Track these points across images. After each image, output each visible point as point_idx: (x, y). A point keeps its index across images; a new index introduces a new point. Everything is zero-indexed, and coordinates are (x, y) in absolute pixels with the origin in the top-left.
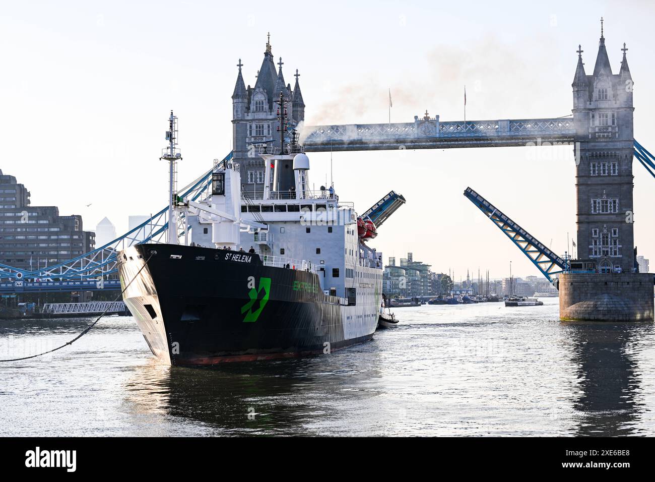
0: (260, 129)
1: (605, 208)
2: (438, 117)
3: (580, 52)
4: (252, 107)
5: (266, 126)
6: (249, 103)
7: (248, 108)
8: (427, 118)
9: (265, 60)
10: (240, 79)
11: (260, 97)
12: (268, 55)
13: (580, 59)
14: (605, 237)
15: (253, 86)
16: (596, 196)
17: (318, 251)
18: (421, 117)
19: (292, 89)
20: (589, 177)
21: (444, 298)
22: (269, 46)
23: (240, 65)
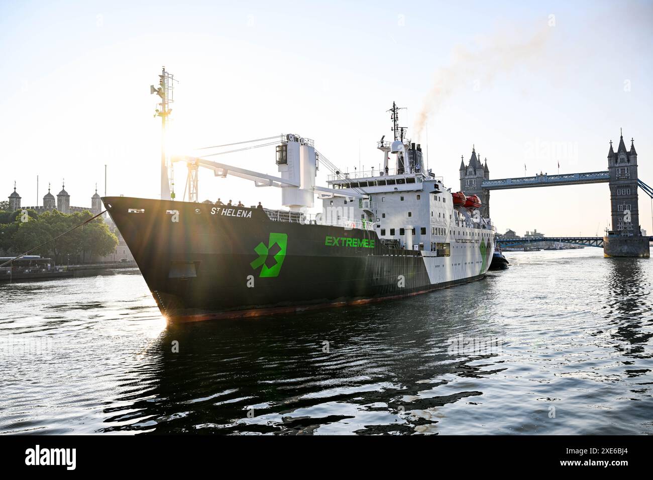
0: (471, 182)
1: (625, 209)
2: (546, 174)
3: (611, 143)
4: (468, 174)
5: (473, 180)
6: (466, 172)
7: (466, 174)
8: (541, 174)
9: (472, 155)
10: (463, 163)
11: (471, 169)
12: (474, 153)
13: (611, 146)
15: (468, 165)
16: (620, 204)
17: (410, 214)
18: (539, 174)
19: (484, 165)
20: (617, 196)
21: (551, 247)
22: (474, 150)
23: (462, 158)
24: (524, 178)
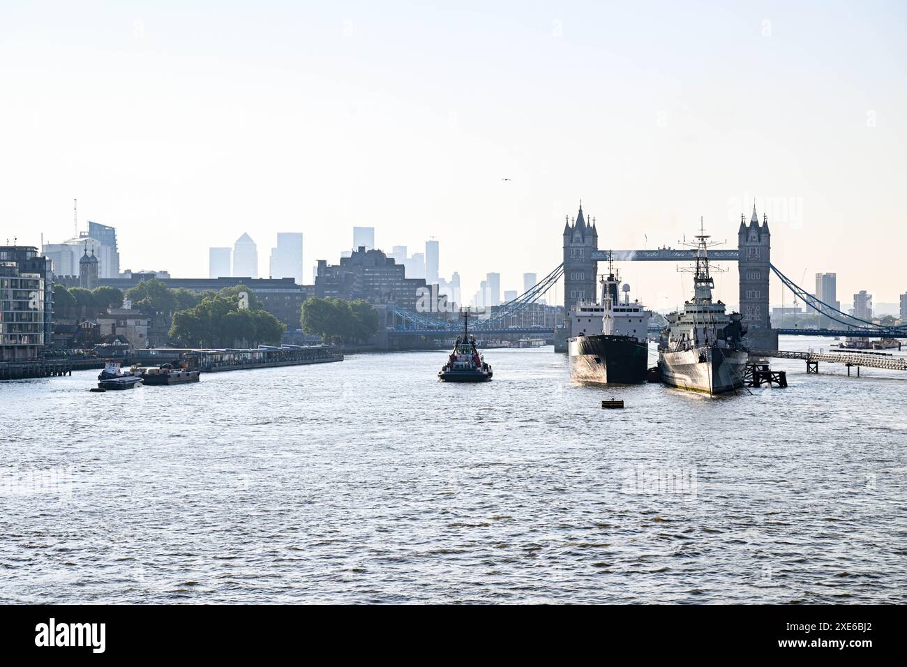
1: (753, 296)
2: (670, 248)
4: (574, 240)
5: (581, 250)
6: (572, 238)
7: (572, 241)
8: (664, 249)
9: (579, 215)
10: (567, 223)
11: (578, 235)
14: (753, 310)
16: (749, 290)
17: (635, 331)
18: (661, 248)
20: (746, 280)
23: (567, 217)
24: (643, 251)
